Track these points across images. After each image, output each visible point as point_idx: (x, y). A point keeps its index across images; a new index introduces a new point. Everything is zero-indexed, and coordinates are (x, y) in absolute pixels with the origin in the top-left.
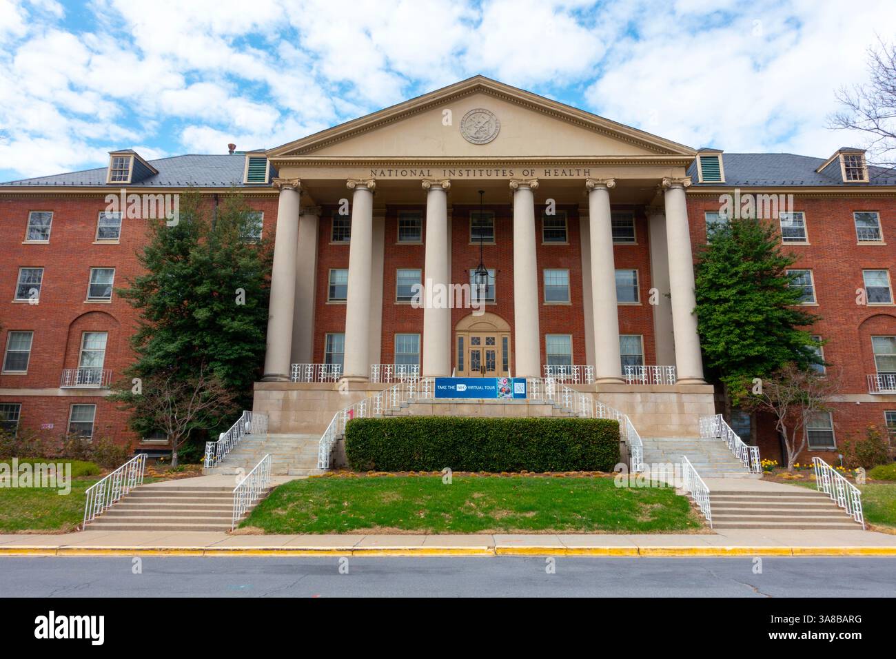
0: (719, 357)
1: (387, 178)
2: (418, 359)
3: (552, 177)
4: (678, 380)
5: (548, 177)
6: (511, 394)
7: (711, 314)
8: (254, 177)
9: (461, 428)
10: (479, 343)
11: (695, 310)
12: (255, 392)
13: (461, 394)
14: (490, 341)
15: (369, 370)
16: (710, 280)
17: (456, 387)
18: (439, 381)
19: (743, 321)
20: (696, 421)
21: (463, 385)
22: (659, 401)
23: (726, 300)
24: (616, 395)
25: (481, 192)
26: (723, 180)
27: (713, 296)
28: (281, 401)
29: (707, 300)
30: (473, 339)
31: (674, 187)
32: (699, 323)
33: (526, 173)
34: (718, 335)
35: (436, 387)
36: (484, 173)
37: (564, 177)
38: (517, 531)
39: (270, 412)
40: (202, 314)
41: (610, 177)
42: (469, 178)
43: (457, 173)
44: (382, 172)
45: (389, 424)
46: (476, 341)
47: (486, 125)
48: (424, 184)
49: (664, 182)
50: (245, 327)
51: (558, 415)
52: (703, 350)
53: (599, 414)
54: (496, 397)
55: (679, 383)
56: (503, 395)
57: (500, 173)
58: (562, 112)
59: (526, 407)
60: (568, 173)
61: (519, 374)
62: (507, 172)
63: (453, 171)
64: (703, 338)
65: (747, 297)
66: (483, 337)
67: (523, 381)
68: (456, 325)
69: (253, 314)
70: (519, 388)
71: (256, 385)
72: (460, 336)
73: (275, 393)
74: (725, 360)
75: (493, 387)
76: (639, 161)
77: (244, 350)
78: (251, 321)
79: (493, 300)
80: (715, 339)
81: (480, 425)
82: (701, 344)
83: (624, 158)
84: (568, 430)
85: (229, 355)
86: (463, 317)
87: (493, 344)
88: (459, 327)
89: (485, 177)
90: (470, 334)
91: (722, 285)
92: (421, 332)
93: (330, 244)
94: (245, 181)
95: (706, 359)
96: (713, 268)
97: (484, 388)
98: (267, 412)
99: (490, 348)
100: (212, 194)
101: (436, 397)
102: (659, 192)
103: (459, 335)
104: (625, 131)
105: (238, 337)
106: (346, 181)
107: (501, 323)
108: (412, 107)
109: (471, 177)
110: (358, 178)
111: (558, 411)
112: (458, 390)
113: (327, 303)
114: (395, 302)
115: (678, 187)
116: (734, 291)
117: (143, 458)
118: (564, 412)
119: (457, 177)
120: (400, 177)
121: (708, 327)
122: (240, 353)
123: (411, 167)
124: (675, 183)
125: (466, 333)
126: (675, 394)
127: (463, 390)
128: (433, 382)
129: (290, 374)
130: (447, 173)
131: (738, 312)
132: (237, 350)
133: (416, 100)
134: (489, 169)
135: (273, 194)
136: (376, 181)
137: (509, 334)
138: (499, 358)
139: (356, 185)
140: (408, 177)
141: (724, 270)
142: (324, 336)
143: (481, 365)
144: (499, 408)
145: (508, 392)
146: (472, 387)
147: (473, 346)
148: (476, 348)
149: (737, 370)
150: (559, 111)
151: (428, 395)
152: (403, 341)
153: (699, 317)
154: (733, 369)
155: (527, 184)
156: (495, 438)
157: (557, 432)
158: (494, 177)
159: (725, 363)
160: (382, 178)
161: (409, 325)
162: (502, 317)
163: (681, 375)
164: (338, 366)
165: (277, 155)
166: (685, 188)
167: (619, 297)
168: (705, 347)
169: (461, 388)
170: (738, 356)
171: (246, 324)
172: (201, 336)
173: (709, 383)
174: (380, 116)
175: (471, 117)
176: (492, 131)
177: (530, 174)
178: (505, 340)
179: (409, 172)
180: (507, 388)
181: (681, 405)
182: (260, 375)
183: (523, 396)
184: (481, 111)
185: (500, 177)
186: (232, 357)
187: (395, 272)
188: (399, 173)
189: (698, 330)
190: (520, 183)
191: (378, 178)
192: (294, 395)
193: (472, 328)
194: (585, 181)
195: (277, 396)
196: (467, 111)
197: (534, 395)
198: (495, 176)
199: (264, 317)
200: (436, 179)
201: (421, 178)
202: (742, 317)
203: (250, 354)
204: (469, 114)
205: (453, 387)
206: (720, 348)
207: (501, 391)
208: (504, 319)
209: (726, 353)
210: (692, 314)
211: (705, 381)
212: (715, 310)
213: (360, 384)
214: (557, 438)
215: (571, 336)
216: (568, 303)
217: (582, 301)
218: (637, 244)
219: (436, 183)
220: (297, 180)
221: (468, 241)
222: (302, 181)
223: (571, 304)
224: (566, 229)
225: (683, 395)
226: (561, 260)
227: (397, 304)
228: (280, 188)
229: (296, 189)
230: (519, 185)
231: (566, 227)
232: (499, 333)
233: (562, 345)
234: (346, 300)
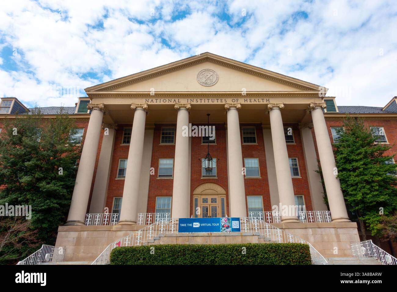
0: (357, 204)
1: (155, 103)
2: (170, 211)
3: (249, 103)
4: (332, 220)
5: (246, 103)
6: (230, 229)
7: (348, 177)
8: (81, 110)
9: (196, 252)
10: (207, 202)
11: (338, 176)
12: (59, 233)
13: (197, 230)
14: (214, 201)
15: (137, 217)
16: (345, 158)
17: (193, 225)
18: (181, 221)
19: (370, 180)
20: (349, 247)
21: (197, 223)
22: (324, 233)
23: (358, 168)
24: (296, 230)
25: (208, 115)
26: (337, 111)
27: (348, 166)
28: (75, 239)
29: (344, 169)
30: (203, 199)
31: (316, 108)
32: (341, 184)
33: (234, 101)
34: (355, 190)
35: (179, 225)
36: (210, 101)
37: (255, 103)
39: (66, 247)
41: (281, 102)
43: (195, 100)
44: (152, 100)
46: (205, 201)
47: (211, 76)
48: (176, 107)
49: (311, 105)
50: (56, 188)
51: (262, 242)
52: (346, 200)
54: (219, 231)
55: (333, 222)
56: (225, 230)
57: (219, 101)
59: (240, 238)
60: (257, 101)
61: (233, 215)
62: (223, 100)
63: (192, 100)
64: (345, 193)
65: (370, 166)
66: (209, 198)
67: (238, 219)
68: (193, 191)
69: (64, 181)
70: (235, 225)
71: (60, 228)
72: (195, 198)
73: (72, 233)
74: (362, 205)
75: (218, 224)
76: (296, 94)
77: (53, 203)
78: (60, 185)
79: (215, 176)
80: (354, 192)
81: (210, 249)
82: (344, 197)
85: (42, 206)
86: (198, 186)
87: (216, 202)
88: (195, 192)
89: (211, 103)
90: (202, 196)
91: (353, 160)
92: (172, 196)
93: (121, 145)
94: (76, 113)
95: (348, 206)
96: (346, 151)
97: (212, 225)
98: (65, 247)
99: (214, 205)
101: (179, 232)
102: (308, 112)
103: (195, 197)
104: (288, 79)
105: (50, 195)
106: (130, 105)
107: (220, 189)
108: (170, 67)
109: (203, 103)
110: (138, 104)
111: (262, 240)
112: (194, 226)
113: (116, 179)
114: (157, 178)
115: (319, 108)
116: (362, 163)
118: (266, 241)
119: (195, 103)
120: (162, 103)
121: (348, 185)
123: (169, 97)
124: (317, 106)
125: (200, 196)
126: (333, 229)
127: (197, 226)
128: (177, 224)
129: (85, 221)
130: (189, 101)
131: (366, 175)
133: (173, 64)
134: (213, 99)
136: (148, 105)
137: (225, 196)
138: (219, 211)
139: (136, 107)
140: (167, 103)
141: (352, 152)
142: (113, 199)
143: (209, 215)
144: (222, 239)
145: (228, 227)
146: (204, 225)
147: (204, 204)
148: (205, 205)
149: (370, 212)
150: (251, 69)
151: (174, 232)
152: (160, 202)
153: (340, 180)
154: (367, 211)
155: (234, 106)
156: (221, 259)
158: (215, 103)
159: (362, 207)
160: (152, 103)
161: (164, 192)
162: (221, 186)
163: (334, 216)
164: (117, 215)
165: (91, 91)
166: (323, 109)
168: (347, 198)
169: (196, 225)
170: (371, 202)
171: (58, 186)
172: (26, 194)
173: (353, 221)
174: (152, 71)
175: (203, 73)
176: (214, 80)
177: (236, 101)
178: (223, 200)
179: (167, 100)
180: (227, 224)
181: (338, 236)
182: (64, 221)
183: (238, 230)
184: (208, 70)
185: (219, 103)
186: (44, 208)
187: (158, 161)
188: (162, 101)
189: (341, 188)
190: (230, 106)
191: (149, 103)
192: (85, 234)
193: (204, 193)
194: (267, 105)
195: (73, 235)
196: (201, 70)
197: (245, 229)
198: (216, 102)
199: (71, 184)
200: (183, 104)
201: (174, 103)
202: (369, 177)
204: (201, 72)
205: (191, 225)
206: (359, 197)
207: (223, 227)
208: (222, 187)
209: (362, 201)
210: (337, 178)
211: (349, 219)
212: (350, 175)
213: (132, 225)
215: (262, 197)
216: (259, 177)
217: (267, 176)
218: (296, 144)
219: (183, 106)
220: (102, 105)
221: (201, 143)
222: (105, 106)
223: (261, 178)
224: (256, 137)
225: (338, 229)
226: (254, 153)
227: (159, 179)
228: (91, 110)
229: (101, 110)
230: (230, 107)
231: (256, 135)
232: (219, 196)
233: (257, 202)
234: (125, 177)
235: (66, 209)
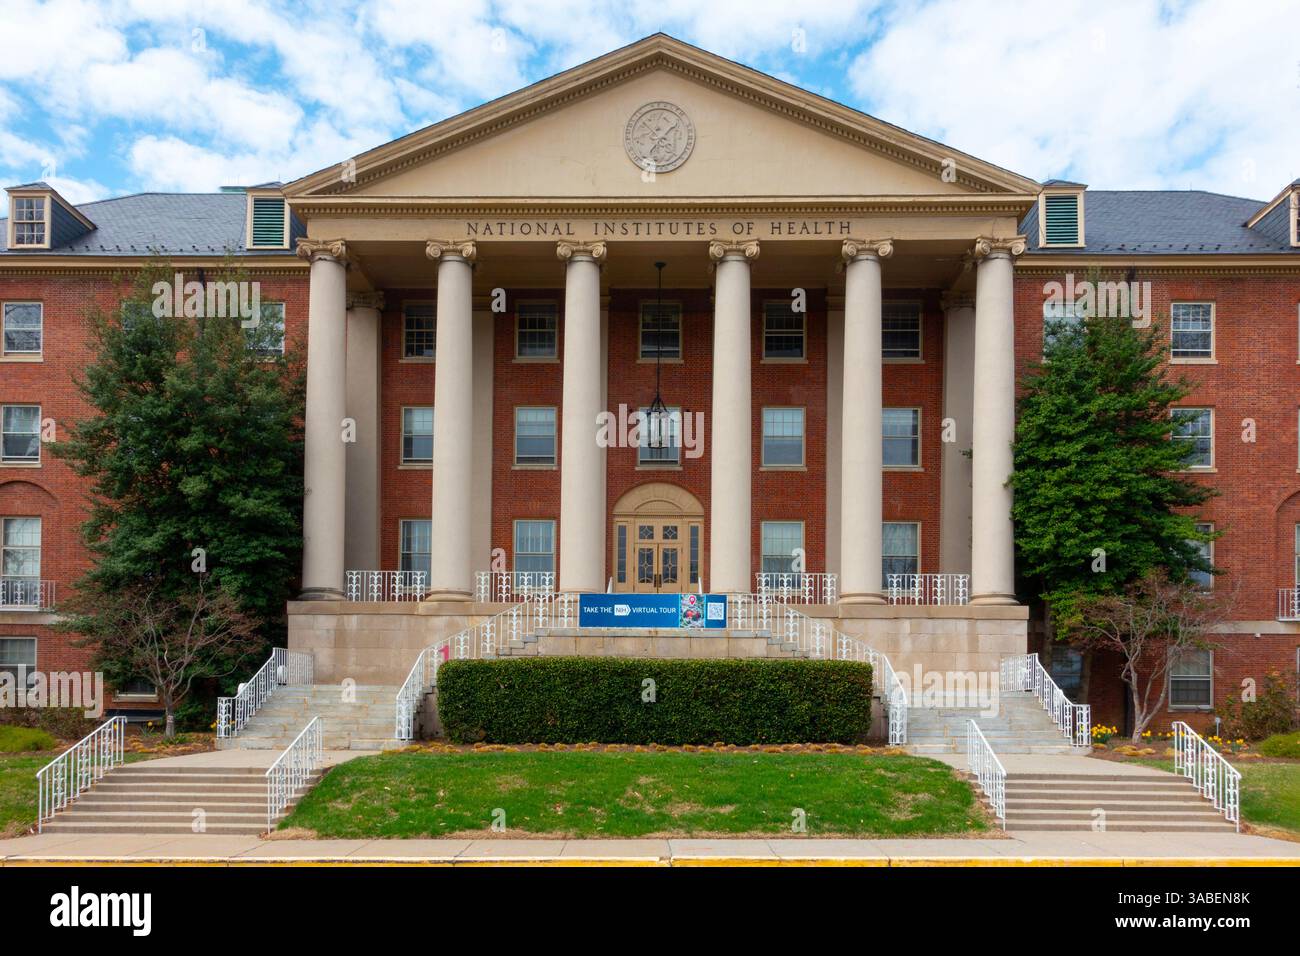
0: (1042, 559)
1: (496, 238)
2: (551, 562)
3: (784, 237)
4: (971, 598)
5: (776, 237)
6: (701, 622)
7: (1036, 486)
8: (264, 235)
9: (620, 675)
10: (651, 537)
11: (1011, 480)
12: (289, 617)
13: (622, 622)
14: (670, 533)
15: (473, 581)
16: (1041, 427)
17: (613, 610)
18: (587, 599)
19: (1088, 498)
20: (995, 665)
21: (624, 606)
22: (939, 631)
23: (1064, 462)
24: (871, 622)
25: (660, 265)
26: (1081, 243)
27: (1043, 454)
28: (332, 632)
29: (1031, 461)
30: (642, 528)
31: (994, 255)
32: (1015, 501)
33: (738, 228)
34: (1044, 523)
35: (582, 610)
36: (665, 229)
37: (805, 237)
38: (705, 833)
39: (315, 650)
40: (193, 486)
41: (884, 236)
42: (639, 238)
43: (618, 229)
44: (488, 227)
45: (506, 669)
46: (647, 533)
47: (672, 133)
48: (561, 251)
49: (978, 247)
50: (266, 509)
51: (777, 654)
52: (1017, 548)
53: (841, 653)
54: (677, 626)
55: (972, 602)
56: (689, 623)
57: (694, 229)
58: (807, 107)
59: (725, 641)
60: (811, 229)
61: (716, 588)
62: (706, 228)
63: (611, 227)
64: (1019, 527)
65: (1100, 456)
66: (658, 525)
67: (721, 599)
68: (614, 506)
69: (279, 486)
70: (715, 611)
71: (291, 606)
72: (621, 524)
73: (322, 619)
74: (1052, 564)
75: (674, 610)
76: (937, 205)
77: (263, 548)
78: (276, 499)
79: (676, 462)
80: (1040, 529)
81: (651, 670)
82: (1016, 538)
83: (911, 199)
84: (791, 679)
85: (243, 556)
86: (626, 492)
87: (675, 537)
88: (620, 508)
89: (666, 236)
90: (637, 520)
91: (1059, 436)
92: (557, 517)
93: (400, 361)
94: (249, 245)
95: (1021, 562)
96: (1047, 403)
97: (658, 610)
98: (312, 650)
99: (670, 544)
100: (193, 269)
101: (582, 625)
102: (968, 265)
103: (619, 522)
104: (918, 146)
105: (256, 526)
106: (423, 245)
107: (688, 502)
108: (538, 99)
109: (643, 237)
110: (446, 240)
111: (776, 647)
112: (617, 614)
113: (400, 468)
114: (513, 465)
115: (1001, 255)
116: (1079, 447)
117: (120, 723)
118: (786, 651)
119: (617, 236)
120: (518, 237)
121: (1029, 509)
122: (261, 553)
123: (540, 216)
124: (997, 248)
125: (632, 519)
126: (965, 622)
127: (624, 614)
128: (576, 602)
129: (345, 588)
130: (601, 228)
131: (1082, 482)
132: (256, 548)
133: (546, 85)
134: (674, 222)
135: (299, 269)
136: (477, 245)
137: (701, 520)
138: (683, 563)
139: (442, 252)
140: (533, 237)
141: (1066, 410)
142: (397, 523)
143: (655, 572)
144: (682, 643)
145: (697, 617)
146: (639, 610)
147: (642, 541)
148: (646, 544)
149: (1069, 581)
150: (803, 105)
151: (569, 622)
152: (527, 532)
153: (1016, 492)
154: (1063, 579)
155: (739, 250)
156: (676, 691)
157: (773, 681)
158: (682, 236)
159: (1051, 569)
160: (488, 238)
161: (535, 506)
162: (691, 492)
163: (977, 590)
164: (422, 574)
165: (303, 195)
166: (1013, 258)
167: (887, 457)
168: (1021, 542)
169: (622, 610)
170: (1074, 558)
171: (268, 503)
172: (196, 523)
173: (1022, 603)
174: (481, 117)
175: (644, 119)
176: (682, 145)
177: (746, 230)
178: (694, 531)
179: (534, 228)
180: (696, 610)
181: (973, 639)
182: (296, 591)
183: (721, 624)
184: (662, 106)
185: (694, 237)
186: (248, 559)
187: (512, 413)
188: (517, 229)
189: (1012, 513)
190: (727, 247)
191: (480, 238)
192: (353, 622)
193: (642, 510)
194: (840, 243)
195: (325, 623)
196: (637, 107)
197: (739, 622)
198: (683, 234)
199: (296, 491)
200: (582, 241)
201: (555, 238)
202: (1088, 490)
203: (277, 554)
204: (640, 113)
205: (609, 610)
206: (1046, 544)
207: (686, 615)
208: (694, 495)
209: (1054, 554)
210: (1006, 486)
211: (1015, 599)
212: (1043, 480)
213: (461, 603)
214: (772, 691)
215: (803, 524)
216: (801, 466)
217: (824, 464)
218: (923, 362)
219: (581, 248)
220: (339, 243)
221: (636, 357)
222: (348, 245)
223: (805, 469)
224: (804, 335)
225: (979, 622)
226: (792, 390)
227: (517, 468)
228: (310, 258)
229: (338, 260)
230: (725, 251)
231: (804, 330)
232: (686, 520)
233: (787, 539)
234: (431, 461)
235: (295, 558)
